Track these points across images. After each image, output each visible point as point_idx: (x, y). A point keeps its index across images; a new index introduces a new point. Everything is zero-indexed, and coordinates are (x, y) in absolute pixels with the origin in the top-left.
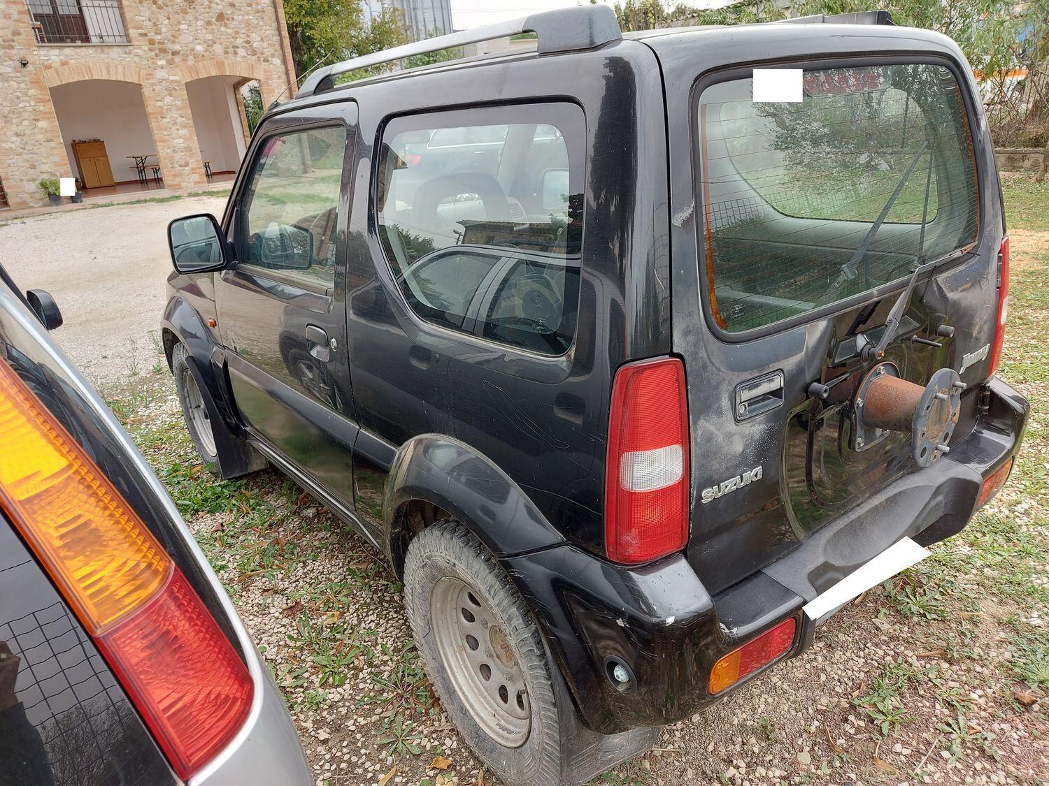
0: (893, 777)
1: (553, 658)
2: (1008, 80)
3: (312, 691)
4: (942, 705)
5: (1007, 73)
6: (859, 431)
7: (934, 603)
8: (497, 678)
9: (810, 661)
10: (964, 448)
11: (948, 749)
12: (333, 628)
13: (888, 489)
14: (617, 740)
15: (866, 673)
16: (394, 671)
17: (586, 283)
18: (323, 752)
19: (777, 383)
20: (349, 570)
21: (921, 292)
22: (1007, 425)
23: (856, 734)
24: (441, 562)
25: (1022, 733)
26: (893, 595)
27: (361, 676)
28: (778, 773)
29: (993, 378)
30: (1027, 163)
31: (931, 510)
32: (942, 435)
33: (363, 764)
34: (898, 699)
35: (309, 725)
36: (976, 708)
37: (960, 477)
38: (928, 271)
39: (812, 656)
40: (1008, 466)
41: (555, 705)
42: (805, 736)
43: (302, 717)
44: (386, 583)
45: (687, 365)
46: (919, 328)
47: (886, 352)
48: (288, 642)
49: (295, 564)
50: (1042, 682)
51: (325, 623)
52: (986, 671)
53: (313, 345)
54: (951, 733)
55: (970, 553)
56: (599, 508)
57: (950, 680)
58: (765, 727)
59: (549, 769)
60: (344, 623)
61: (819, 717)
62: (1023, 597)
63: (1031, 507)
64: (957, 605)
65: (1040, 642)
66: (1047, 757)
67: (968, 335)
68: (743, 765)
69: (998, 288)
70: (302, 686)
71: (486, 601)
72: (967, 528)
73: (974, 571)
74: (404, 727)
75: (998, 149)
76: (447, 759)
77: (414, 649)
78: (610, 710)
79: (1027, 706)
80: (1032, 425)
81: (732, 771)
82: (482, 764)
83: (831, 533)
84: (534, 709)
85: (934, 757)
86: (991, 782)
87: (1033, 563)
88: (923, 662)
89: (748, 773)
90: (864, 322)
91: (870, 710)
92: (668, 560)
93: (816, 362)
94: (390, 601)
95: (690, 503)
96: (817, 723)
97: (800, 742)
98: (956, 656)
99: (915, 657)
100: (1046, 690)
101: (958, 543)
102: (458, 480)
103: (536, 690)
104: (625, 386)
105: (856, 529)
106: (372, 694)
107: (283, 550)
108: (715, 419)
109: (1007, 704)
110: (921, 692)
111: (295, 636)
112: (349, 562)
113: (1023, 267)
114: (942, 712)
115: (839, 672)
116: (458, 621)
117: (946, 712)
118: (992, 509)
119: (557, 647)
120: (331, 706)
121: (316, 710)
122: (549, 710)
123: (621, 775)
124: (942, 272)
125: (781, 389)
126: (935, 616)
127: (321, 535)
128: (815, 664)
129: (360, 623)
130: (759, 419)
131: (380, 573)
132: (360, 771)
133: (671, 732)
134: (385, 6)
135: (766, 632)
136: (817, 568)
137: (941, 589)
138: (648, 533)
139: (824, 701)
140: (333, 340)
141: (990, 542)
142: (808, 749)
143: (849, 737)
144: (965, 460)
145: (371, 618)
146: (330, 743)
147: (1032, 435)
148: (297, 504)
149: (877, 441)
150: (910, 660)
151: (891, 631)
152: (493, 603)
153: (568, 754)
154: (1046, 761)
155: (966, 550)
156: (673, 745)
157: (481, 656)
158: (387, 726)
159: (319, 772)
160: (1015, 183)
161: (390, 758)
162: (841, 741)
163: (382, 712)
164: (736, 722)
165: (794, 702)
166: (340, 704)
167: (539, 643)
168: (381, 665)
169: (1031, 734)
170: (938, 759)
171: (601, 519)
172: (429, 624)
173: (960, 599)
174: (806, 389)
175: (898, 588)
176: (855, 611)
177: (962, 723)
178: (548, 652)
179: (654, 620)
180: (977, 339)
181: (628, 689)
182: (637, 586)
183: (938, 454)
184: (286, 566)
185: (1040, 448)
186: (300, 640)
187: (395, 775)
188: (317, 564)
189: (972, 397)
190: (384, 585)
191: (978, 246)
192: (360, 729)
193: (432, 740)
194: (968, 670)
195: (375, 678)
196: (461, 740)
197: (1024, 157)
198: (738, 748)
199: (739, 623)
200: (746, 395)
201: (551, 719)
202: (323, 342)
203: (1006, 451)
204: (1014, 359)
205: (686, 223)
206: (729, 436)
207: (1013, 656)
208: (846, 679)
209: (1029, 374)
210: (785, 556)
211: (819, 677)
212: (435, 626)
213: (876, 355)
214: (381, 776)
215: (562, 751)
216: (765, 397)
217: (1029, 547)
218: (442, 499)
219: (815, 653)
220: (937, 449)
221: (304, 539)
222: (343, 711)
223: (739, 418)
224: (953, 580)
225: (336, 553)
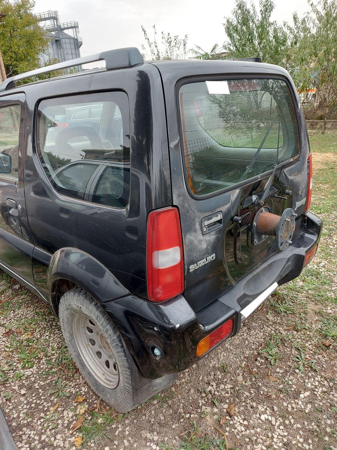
0: (277, 383)
1: (127, 347)
2: (309, 93)
3: (17, 371)
4: (295, 350)
5: (309, 90)
6: (255, 236)
7: (289, 306)
8: (105, 357)
9: (241, 336)
10: (298, 241)
11: (298, 368)
12: (28, 340)
13: (269, 261)
14: (158, 381)
15: (264, 339)
16: (57, 358)
17: (133, 175)
18: (23, 400)
19: (219, 217)
20: (36, 312)
21: (278, 175)
22: (314, 231)
23: (261, 366)
24: (75, 307)
25: (326, 359)
26: (273, 304)
27: (42, 362)
28: (229, 386)
29: (308, 212)
30: (318, 126)
31: (286, 268)
32: (289, 236)
33: (43, 403)
34: (277, 349)
35: (16, 388)
36: (308, 350)
37: (297, 253)
38: (281, 167)
39: (242, 334)
40: (316, 248)
41: (129, 368)
42: (240, 369)
43: (13, 384)
44: (53, 317)
45: (180, 211)
46: (278, 191)
47: (264, 202)
48: (6, 349)
49: (9, 312)
50: (333, 336)
51: (24, 338)
52: (311, 334)
53: (10, 208)
54: (299, 361)
55: (303, 285)
56: (144, 277)
57: (297, 338)
58: (223, 367)
59: (128, 397)
60: (34, 337)
61: (246, 360)
62: (324, 301)
63: (326, 264)
64: (299, 307)
65: (331, 320)
66: (336, 367)
67: (297, 194)
68: (214, 384)
69: (308, 174)
70: (12, 370)
71: (96, 323)
72: (301, 274)
73: (305, 292)
74: (62, 384)
75: (307, 121)
76: (83, 397)
77: (66, 347)
78: (153, 368)
79: (328, 347)
80: (324, 231)
81: (210, 388)
82: (99, 397)
83: (246, 281)
84: (120, 371)
85: (293, 372)
86: (315, 381)
87: (327, 287)
88: (286, 332)
89: (217, 388)
90: (255, 190)
91: (266, 355)
92: (176, 298)
93: (236, 208)
94: (56, 325)
95: (185, 272)
96: (245, 363)
97: (238, 372)
98: (299, 328)
99: (283, 330)
100: (334, 340)
101: (298, 281)
102: (82, 268)
103: (120, 362)
104: (153, 222)
105: (256, 278)
106: (47, 370)
107: (3, 305)
108: (193, 234)
109: (320, 347)
110: (286, 345)
111: (9, 346)
112: (36, 309)
113: (318, 167)
114: (295, 353)
115: (253, 339)
116: (85, 333)
117: (296, 352)
118: (310, 266)
119: (129, 342)
120: (27, 378)
121: (20, 380)
122: (127, 371)
123: (162, 395)
124: (285, 168)
125: (221, 219)
126: (290, 312)
127: (22, 297)
128: (243, 337)
129: (41, 337)
130: (212, 233)
131: (51, 313)
132: (41, 407)
133: (184, 373)
134: (51, 57)
135: (220, 327)
136: (241, 297)
137: (292, 301)
138: (166, 287)
139: (247, 352)
140: (19, 205)
141: (310, 280)
142: (241, 374)
143: (258, 367)
144: (299, 247)
145: (47, 334)
146: (26, 396)
147: (324, 235)
148: (10, 283)
149: (263, 240)
150: (281, 331)
151: (273, 320)
152: (99, 324)
153: (136, 390)
154: (336, 369)
155: (301, 283)
156: (185, 379)
157: (96, 348)
158: (54, 385)
159: (21, 410)
160: (314, 134)
161: (55, 400)
162: (255, 369)
163: (52, 378)
164: (211, 366)
165: (235, 354)
166: (31, 376)
167: (120, 341)
168: (51, 355)
169: (330, 358)
170: (294, 373)
171: (145, 282)
172: (72, 335)
173: (300, 304)
174: (232, 219)
175: (275, 302)
176: (259, 312)
177: (303, 357)
178: (125, 345)
179: (171, 326)
180: (301, 196)
181: (161, 358)
182: (162, 311)
183: (288, 244)
184: (5, 313)
185: (327, 240)
186: (12, 348)
187: (58, 407)
188: (20, 311)
189: (300, 220)
190: (52, 318)
191: (300, 156)
192: (41, 387)
193: (76, 389)
194: (304, 334)
195: (48, 362)
196: (89, 387)
197: (317, 124)
198: (212, 377)
199: (208, 324)
200: (207, 223)
201: (127, 374)
202: (15, 206)
203: (314, 242)
204: (316, 204)
205: (176, 146)
206: (200, 241)
207: (321, 327)
208: (256, 342)
209: (322, 210)
210: (227, 292)
211: (245, 342)
212: (74, 336)
213: (261, 203)
214: (51, 409)
215: (133, 389)
216: (215, 223)
217: (325, 280)
218: (73, 278)
219: (243, 332)
220: (287, 242)
221: (14, 299)
222: (33, 379)
223: (204, 233)
224: (297, 296)
225: (29, 305)
